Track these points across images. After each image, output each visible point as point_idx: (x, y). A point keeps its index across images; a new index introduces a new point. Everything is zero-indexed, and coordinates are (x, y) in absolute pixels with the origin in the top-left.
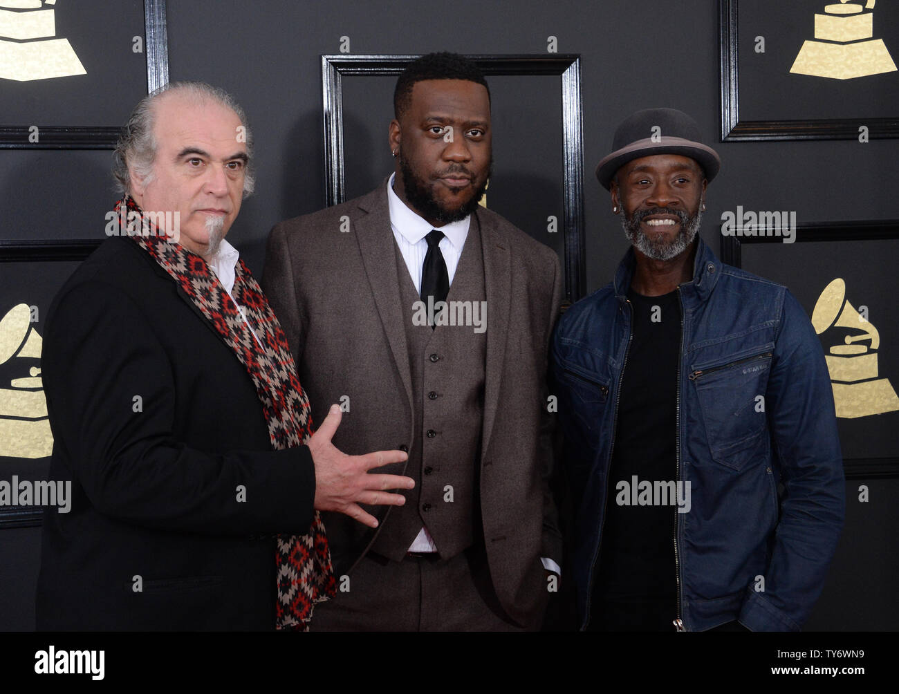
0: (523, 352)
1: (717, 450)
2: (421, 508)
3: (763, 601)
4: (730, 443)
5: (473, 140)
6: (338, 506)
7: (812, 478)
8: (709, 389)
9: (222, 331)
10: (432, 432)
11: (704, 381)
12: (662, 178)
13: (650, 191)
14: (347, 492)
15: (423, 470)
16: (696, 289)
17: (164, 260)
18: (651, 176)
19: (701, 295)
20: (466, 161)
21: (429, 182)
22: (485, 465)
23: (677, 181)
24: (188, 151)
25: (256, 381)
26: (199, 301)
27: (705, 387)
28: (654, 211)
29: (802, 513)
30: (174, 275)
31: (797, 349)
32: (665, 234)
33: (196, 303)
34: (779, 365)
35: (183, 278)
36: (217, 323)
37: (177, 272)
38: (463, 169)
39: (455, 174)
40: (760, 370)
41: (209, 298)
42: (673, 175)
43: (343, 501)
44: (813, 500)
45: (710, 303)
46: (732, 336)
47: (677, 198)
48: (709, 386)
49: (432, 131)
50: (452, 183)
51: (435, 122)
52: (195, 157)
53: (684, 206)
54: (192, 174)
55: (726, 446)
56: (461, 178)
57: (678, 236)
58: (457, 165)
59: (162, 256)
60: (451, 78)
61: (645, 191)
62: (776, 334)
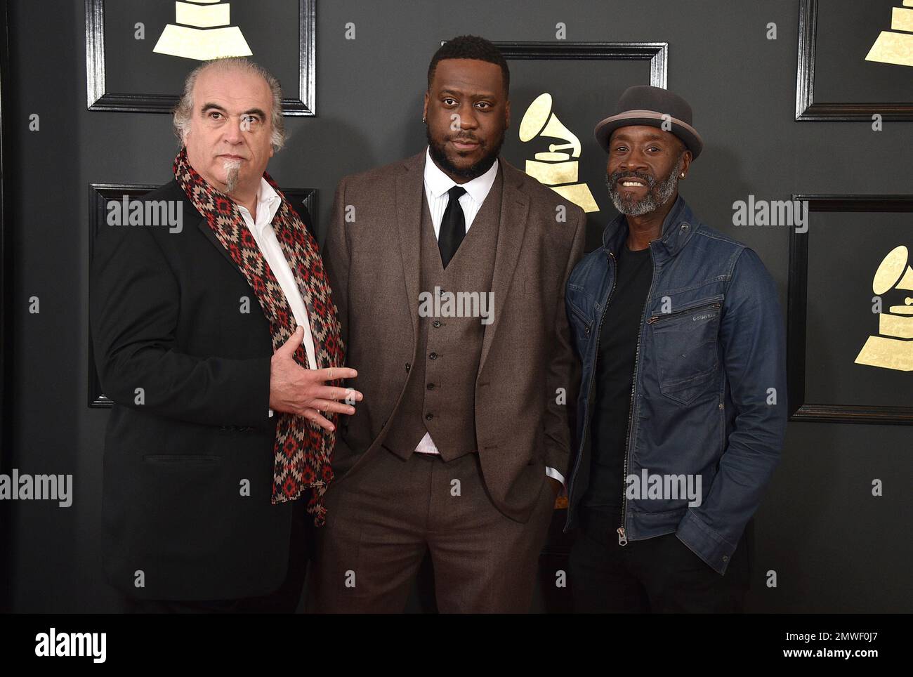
0: (527, 292)
1: (666, 386)
2: (424, 416)
3: (696, 518)
4: (678, 380)
5: (481, 110)
6: (294, 409)
7: (753, 415)
8: (664, 333)
9: (236, 260)
10: (433, 354)
11: (659, 326)
12: (636, 145)
13: (625, 157)
14: (300, 398)
15: (426, 385)
16: (664, 246)
17: (197, 200)
18: (627, 144)
19: (670, 251)
20: (474, 129)
21: (442, 143)
22: (481, 385)
23: (650, 150)
24: (208, 106)
25: (261, 302)
26: (220, 234)
27: (660, 331)
28: (626, 174)
29: (740, 444)
30: (202, 212)
31: (745, 302)
32: (633, 193)
33: (217, 235)
34: (727, 314)
35: (209, 216)
36: (233, 253)
37: (205, 210)
38: (470, 136)
39: (461, 139)
40: (708, 318)
41: (230, 233)
42: (646, 145)
43: (297, 406)
44: (750, 434)
45: (678, 257)
46: (690, 288)
47: (646, 164)
48: (664, 330)
49: (446, 102)
50: (459, 147)
51: (449, 95)
52: (214, 111)
53: (653, 172)
54: (214, 126)
55: (674, 382)
56: (467, 144)
57: (645, 196)
58: (465, 131)
59: (196, 197)
60: (465, 58)
61: (621, 157)
62: (725, 287)
